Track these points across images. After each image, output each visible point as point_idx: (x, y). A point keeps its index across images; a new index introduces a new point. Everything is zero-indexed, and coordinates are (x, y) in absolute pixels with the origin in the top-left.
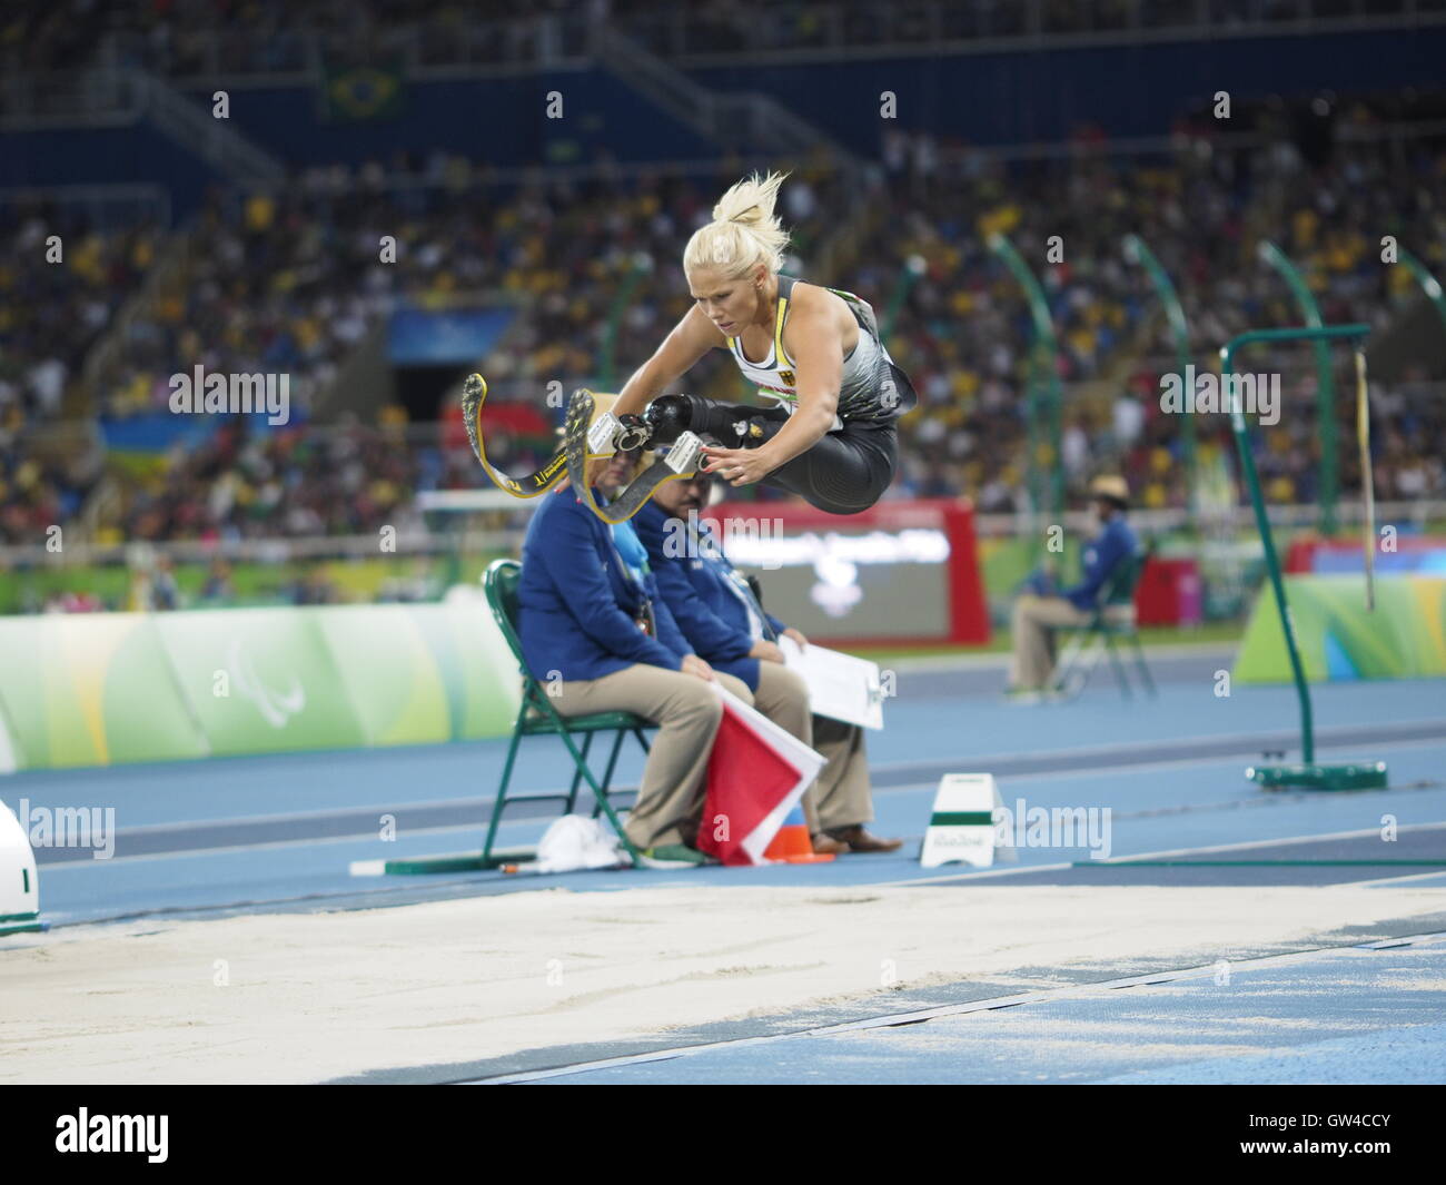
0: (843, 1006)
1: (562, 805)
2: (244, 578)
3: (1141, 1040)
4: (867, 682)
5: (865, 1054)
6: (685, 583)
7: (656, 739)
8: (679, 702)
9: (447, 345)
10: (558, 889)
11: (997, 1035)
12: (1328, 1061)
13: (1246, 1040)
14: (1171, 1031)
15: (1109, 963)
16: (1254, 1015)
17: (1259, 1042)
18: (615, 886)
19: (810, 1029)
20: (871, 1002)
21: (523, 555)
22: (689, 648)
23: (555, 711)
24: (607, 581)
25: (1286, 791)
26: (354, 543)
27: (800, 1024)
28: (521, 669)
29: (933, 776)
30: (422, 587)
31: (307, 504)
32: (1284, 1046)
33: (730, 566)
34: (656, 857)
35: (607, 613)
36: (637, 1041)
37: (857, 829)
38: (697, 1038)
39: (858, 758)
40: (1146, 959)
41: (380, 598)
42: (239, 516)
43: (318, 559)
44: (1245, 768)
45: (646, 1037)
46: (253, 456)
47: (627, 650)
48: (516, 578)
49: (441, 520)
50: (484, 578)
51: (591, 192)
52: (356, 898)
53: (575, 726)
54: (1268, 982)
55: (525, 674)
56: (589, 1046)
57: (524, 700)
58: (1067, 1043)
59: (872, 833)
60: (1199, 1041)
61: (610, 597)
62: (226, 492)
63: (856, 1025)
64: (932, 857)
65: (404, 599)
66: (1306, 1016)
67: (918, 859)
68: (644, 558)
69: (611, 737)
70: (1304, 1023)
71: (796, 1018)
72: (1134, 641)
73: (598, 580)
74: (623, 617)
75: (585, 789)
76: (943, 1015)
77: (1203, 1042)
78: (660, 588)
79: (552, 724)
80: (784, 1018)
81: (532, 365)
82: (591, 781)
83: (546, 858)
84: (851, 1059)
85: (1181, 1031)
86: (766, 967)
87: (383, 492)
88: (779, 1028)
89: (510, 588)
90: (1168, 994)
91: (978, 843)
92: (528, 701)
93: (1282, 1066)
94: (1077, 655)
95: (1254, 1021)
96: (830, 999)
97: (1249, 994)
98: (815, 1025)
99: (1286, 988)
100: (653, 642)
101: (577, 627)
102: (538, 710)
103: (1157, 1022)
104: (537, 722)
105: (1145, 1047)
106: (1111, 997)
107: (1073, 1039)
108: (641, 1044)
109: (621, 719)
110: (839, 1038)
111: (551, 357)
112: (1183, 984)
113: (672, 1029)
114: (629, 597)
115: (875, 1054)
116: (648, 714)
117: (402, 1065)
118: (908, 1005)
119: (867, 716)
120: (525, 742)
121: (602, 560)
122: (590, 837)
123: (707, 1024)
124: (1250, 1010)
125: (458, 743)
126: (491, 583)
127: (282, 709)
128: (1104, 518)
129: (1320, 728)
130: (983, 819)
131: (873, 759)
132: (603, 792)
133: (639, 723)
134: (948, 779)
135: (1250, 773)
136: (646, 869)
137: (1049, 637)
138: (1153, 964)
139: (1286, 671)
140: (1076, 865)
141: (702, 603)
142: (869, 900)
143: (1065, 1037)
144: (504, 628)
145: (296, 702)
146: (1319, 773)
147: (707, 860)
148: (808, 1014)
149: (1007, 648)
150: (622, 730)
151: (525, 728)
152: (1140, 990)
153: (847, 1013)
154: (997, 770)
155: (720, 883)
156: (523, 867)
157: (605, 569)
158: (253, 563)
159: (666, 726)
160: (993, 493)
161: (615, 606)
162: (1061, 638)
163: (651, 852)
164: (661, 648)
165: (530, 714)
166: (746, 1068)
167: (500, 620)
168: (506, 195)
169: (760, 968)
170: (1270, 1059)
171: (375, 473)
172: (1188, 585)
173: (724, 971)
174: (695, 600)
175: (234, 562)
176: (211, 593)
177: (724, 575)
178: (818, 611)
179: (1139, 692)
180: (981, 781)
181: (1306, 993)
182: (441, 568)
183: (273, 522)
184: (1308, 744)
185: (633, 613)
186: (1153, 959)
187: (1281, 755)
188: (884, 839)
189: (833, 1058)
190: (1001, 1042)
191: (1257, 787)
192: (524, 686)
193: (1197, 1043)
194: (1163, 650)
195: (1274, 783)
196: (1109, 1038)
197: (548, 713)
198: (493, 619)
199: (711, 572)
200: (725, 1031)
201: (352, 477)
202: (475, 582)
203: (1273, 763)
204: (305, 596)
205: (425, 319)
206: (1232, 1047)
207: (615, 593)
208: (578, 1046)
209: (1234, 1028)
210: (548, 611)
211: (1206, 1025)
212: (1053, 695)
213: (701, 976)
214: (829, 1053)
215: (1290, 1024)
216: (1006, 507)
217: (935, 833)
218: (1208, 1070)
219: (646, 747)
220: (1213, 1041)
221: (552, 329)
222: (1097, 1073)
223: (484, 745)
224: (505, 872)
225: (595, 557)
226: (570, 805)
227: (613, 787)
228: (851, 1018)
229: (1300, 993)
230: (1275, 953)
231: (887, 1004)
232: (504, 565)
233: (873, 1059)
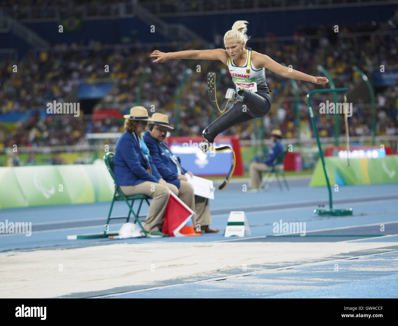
0: (203, 275)
1: (126, 220)
2: (39, 158)
3: (285, 284)
4: (210, 186)
5: (209, 288)
6: (160, 159)
7: (152, 202)
8: (158, 192)
9: (95, 93)
10: (125, 243)
11: (245, 283)
12: (336, 290)
13: (314, 285)
14: (293, 282)
15: (276, 263)
16: (316, 278)
17: (317, 285)
18: (141, 242)
19: (194, 282)
20: (211, 274)
21: (115, 151)
22: (161, 177)
23: (124, 194)
24: (138, 158)
25: (325, 216)
26: (68, 148)
27: (191, 280)
28: (114, 182)
29: (228, 212)
30: (87, 160)
31: (56, 137)
32: (324, 286)
33: (172, 154)
34: (152, 234)
35: (138, 167)
36: (146, 285)
37: (207, 226)
38: (163, 284)
39: (207, 207)
40: (286, 262)
41: (76, 163)
42: (37, 140)
43: (58, 152)
44: (313, 210)
45: (149, 284)
46: (41, 124)
47: (144, 177)
48: (113, 157)
49: (93, 141)
50: (104, 157)
51: (134, 51)
52: (69, 246)
53: (130, 198)
54: (320, 269)
55: (115, 184)
56: (133, 286)
57: (115, 191)
58: (265, 285)
59: (211, 228)
60: (301, 285)
61: (139, 163)
62: (33, 134)
63: (206, 280)
64: (228, 234)
65: (82, 163)
66: (330, 278)
67: (224, 235)
68: (148, 152)
69: (139, 201)
70: (330, 280)
71: (190, 278)
72: (283, 175)
73: (136, 158)
74: (143, 168)
75: (132, 216)
76: (231, 277)
77: (302, 285)
78: (153, 160)
79: (123, 198)
80: (187, 279)
81: (118, 99)
82: (134, 213)
83: (121, 235)
84: (205, 290)
85: (296, 282)
86: (182, 265)
87: (77, 134)
88: (185, 281)
89: (111, 160)
90: (292, 272)
91: (240, 230)
92: (116, 192)
93: (323, 291)
94: (267, 179)
95: (316, 279)
96: (199, 273)
97: (314, 272)
98: (195, 280)
99: (325, 270)
100: (151, 175)
101: (130, 171)
102: (119, 194)
103: (289, 280)
104: (119, 197)
105: (286, 286)
106: (276, 273)
107: (266, 284)
108: (147, 286)
109: (142, 196)
110: (202, 284)
111: (123, 97)
112: (296, 269)
113: (156, 282)
114: (144, 163)
115: (212, 288)
116: (150, 195)
117: (82, 292)
118: (221, 275)
119: (210, 196)
120: (116, 203)
121: (137, 152)
122: (133, 229)
123: (165, 280)
124: (314, 276)
125: (97, 203)
126: (106, 159)
127: (48, 194)
128: (275, 141)
129: (334, 199)
130: (241, 224)
132: (137, 216)
133: (147, 197)
134: (232, 213)
135: (315, 211)
136: (149, 238)
137: (260, 174)
138: (288, 264)
139: (325, 183)
140: (267, 236)
141: (165, 165)
142: (210, 246)
143: (264, 284)
144: (110, 171)
145: (52, 192)
146: (334, 211)
147: (166, 235)
148: (193, 277)
149: (248, 177)
150: (142, 199)
151: (116, 199)
152: (285, 271)
153: (204, 277)
154: (246, 210)
156: (115, 237)
157: (138, 155)
158: (40, 153)
159: (154, 198)
160: (245, 134)
161: (141, 165)
162: (263, 174)
163: (150, 233)
164: (153, 177)
165: (117, 195)
166: (176, 292)
167: (109, 169)
168: (111, 52)
169: (180, 265)
170: (320, 289)
171: (74, 128)
172: (298, 160)
173: (170, 266)
174: (162, 163)
175: (37, 153)
176: (30, 161)
177: (170, 157)
178: (197, 166)
179: (284, 189)
180: (241, 213)
181: (330, 271)
182: (93, 155)
183: (46, 142)
184: (331, 203)
185: (146, 167)
186: (288, 262)
187: (323, 206)
188: (214, 229)
189: (200, 289)
190: (246, 285)
191: (317, 215)
192: (115, 187)
193: (300, 285)
194: (291, 177)
195: (322, 214)
196: (276, 284)
197: (122, 195)
198: (106, 168)
199: (167, 156)
200: (171, 282)
201: (68, 130)
202: (102, 158)
203: (321, 208)
204: (55, 162)
205: (88, 86)
206: (310, 286)
207: (141, 162)
208: (130, 286)
209: (310, 281)
210: (123, 167)
211: (303, 280)
212: (261, 190)
213: (164, 267)
214: (199, 288)
215: (326, 280)
216: (248, 138)
217: (228, 228)
218: (303, 293)
219: (149, 204)
220: (304, 285)
221: (123, 89)
222: (273, 294)
223: (104, 203)
224: (110, 238)
225: (135, 152)
226: (128, 220)
227: (140, 215)
228: (205, 279)
229: (328, 271)
230: (322, 261)
231: (215, 275)
232: (110, 154)
233: (211, 290)
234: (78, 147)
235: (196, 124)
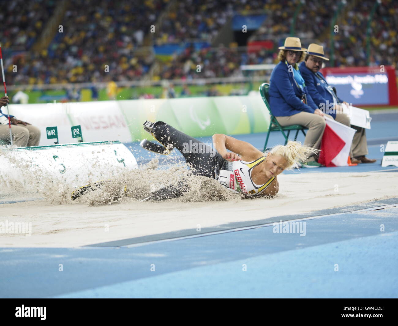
0: (360, 205)
4: (366, 116)
5: (367, 218)
6: (315, 89)
7: (308, 132)
8: (313, 123)
18: (297, 172)
19: (351, 211)
20: (368, 204)
21: (270, 82)
22: (317, 107)
23: (279, 125)
24: (293, 89)
26: (225, 80)
27: (349, 210)
28: (270, 113)
29: (385, 142)
30: (242, 91)
31: (210, 69)
33: (328, 85)
34: (308, 165)
35: (293, 98)
36: (304, 214)
37: (364, 156)
39: (364, 137)
41: (231, 95)
42: (192, 72)
43: (213, 84)
45: (306, 213)
46: (195, 55)
47: (299, 108)
48: (268, 88)
49: (247, 73)
50: (260, 88)
53: (286, 130)
55: (271, 114)
56: (290, 216)
57: (271, 122)
59: (368, 158)
61: (294, 93)
62: (188, 66)
63: (364, 210)
64: (385, 164)
65: (237, 94)
67: (381, 165)
68: (303, 82)
69: (295, 132)
71: (348, 208)
73: (290, 89)
74: (298, 98)
76: (388, 207)
78: (308, 90)
79: (278, 128)
80: (344, 208)
81: (272, 30)
84: (363, 219)
86: (339, 194)
87: (231, 66)
88: (342, 211)
89: (267, 91)
91: (397, 160)
92: (272, 122)
96: (357, 203)
98: (353, 210)
100: (306, 106)
101: (285, 102)
102: (275, 125)
104: (275, 128)
108: (304, 215)
109: (298, 127)
110: (359, 214)
111: (277, 28)
113: (313, 211)
114: (299, 93)
115: (370, 218)
116: (305, 125)
117: (239, 221)
118: (379, 205)
119: (366, 125)
120: (271, 133)
121: (291, 83)
123: (323, 210)
125: (252, 134)
126: (262, 89)
127: (204, 125)
131: (368, 137)
134: (389, 143)
136: (305, 168)
141: (320, 95)
142: (367, 176)
144: (265, 102)
145: (208, 123)
147: (322, 165)
148: (351, 207)
150: (298, 130)
151: (271, 129)
153: (362, 207)
155: (326, 172)
157: (292, 85)
158: (196, 85)
159: (310, 129)
161: (295, 96)
163: (306, 163)
164: (309, 107)
165: (272, 126)
166: (334, 222)
167: (264, 100)
169: (337, 195)
171: (229, 60)
173: (327, 195)
174: (318, 94)
177: (326, 87)
178: (353, 96)
182: (247, 86)
185: (300, 98)
188: (371, 159)
192: (271, 118)
197: (278, 125)
198: (262, 99)
199: (322, 86)
200: (328, 212)
201: (222, 61)
202: (257, 90)
204: (210, 94)
205: (243, 18)
207: (295, 92)
208: (287, 216)
210: (277, 98)
213: (321, 197)
214: (357, 218)
217: (385, 157)
219: (305, 135)
221: (277, 20)
223: (259, 134)
225: (289, 82)
228: (363, 208)
231: (373, 204)
232: (265, 85)
233: (369, 219)
234: (233, 79)
235: (351, 54)
